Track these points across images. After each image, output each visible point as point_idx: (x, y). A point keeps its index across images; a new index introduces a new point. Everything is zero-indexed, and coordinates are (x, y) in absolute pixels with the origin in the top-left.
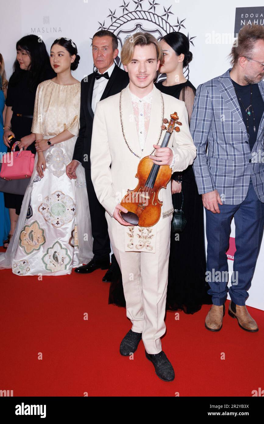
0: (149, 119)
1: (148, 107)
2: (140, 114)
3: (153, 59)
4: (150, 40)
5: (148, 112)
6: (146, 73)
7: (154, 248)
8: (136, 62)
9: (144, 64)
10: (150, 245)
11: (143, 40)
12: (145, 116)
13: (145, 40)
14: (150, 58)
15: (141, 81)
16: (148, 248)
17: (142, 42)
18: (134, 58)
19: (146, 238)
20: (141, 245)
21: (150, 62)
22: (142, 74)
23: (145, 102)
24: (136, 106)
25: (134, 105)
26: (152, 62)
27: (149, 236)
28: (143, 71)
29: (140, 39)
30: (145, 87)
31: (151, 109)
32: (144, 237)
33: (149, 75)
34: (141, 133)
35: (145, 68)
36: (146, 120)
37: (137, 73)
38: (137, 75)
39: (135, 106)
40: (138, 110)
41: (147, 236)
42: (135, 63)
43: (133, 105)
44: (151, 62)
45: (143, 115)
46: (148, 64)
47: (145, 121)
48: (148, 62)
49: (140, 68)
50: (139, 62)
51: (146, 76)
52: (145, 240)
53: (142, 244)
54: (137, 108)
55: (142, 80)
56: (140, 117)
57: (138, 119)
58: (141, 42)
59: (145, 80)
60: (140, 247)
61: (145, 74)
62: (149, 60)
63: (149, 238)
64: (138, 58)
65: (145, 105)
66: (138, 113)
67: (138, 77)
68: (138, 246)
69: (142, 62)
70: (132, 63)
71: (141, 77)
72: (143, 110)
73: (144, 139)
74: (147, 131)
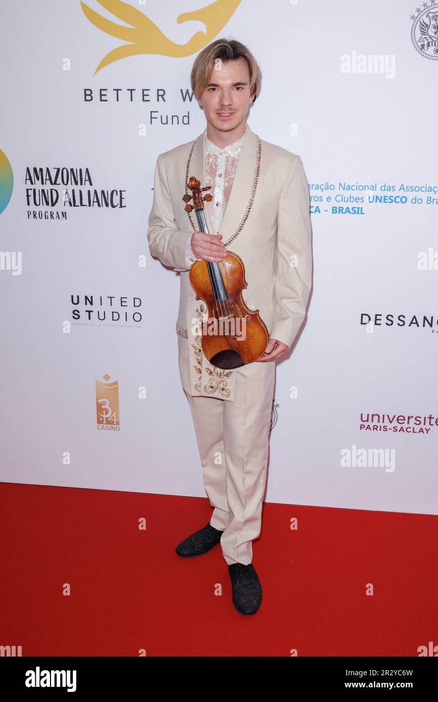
0: (232, 185)
1: (233, 164)
2: (217, 174)
3: (244, 84)
4: (240, 51)
5: (232, 173)
6: (232, 107)
7: (232, 394)
8: (215, 89)
9: (230, 93)
10: (227, 388)
11: (227, 51)
13: (229, 52)
14: (238, 82)
15: (224, 121)
16: (224, 392)
17: (226, 55)
18: (212, 81)
19: (220, 376)
20: (212, 387)
21: (238, 89)
25: (211, 160)
26: (242, 88)
27: (225, 374)
28: (226, 103)
29: (221, 50)
30: (230, 130)
31: (236, 167)
32: (217, 374)
33: (236, 110)
34: (217, 205)
35: (231, 99)
36: (227, 185)
37: (217, 107)
38: (218, 110)
39: (212, 161)
43: (208, 160)
44: (240, 88)
45: (223, 176)
46: (235, 92)
48: (235, 89)
49: (222, 99)
51: (231, 112)
52: (218, 379)
53: (214, 384)
55: (226, 118)
56: (217, 179)
58: (223, 56)
59: (230, 118)
60: (211, 389)
61: (231, 109)
62: (238, 86)
63: (225, 376)
64: (220, 82)
65: (227, 161)
66: (216, 172)
67: (218, 114)
68: (208, 387)
69: (226, 89)
70: (209, 90)
71: (224, 113)
72: (224, 169)
73: (222, 215)
74: (226, 203)
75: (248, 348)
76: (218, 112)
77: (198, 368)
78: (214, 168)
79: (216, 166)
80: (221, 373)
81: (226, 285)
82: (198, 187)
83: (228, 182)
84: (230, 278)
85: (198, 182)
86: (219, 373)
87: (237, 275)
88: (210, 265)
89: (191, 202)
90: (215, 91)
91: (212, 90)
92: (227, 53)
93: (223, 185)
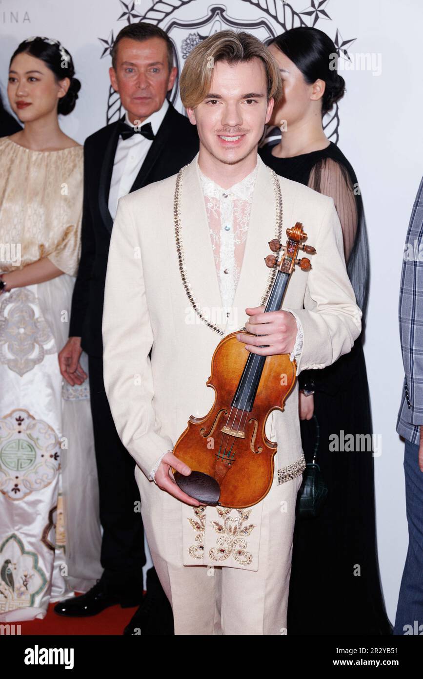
0: (245, 241)
1: (243, 210)
2: (223, 227)
3: (258, 96)
4: (253, 49)
5: (244, 223)
6: (242, 127)
7: (255, 559)
8: (216, 101)
9: (237, 108)
10: (246, 550)
11: (235, 48)
12: (235, 231)
13: (238, 50)
14: (250, 92)
15: (229, 148)
16: (242, 557)
17: (233, 53)
18: (213, 91)
19: (235, 532)
20: (222, 551)
21: (249, 102)
22: (231, 131)
23: (235, 198)
24: (215, 208)
25: (210, 205)
26: (256, 102)
27: (242, 528)
28: (232, 122)
29: (225, 47)
30: (237, 162)
31: (249, 214)
32: (230, 530)
33: (248, 131)
34: (225, 272)
35: (239, 115)
36: (238, 242)
37: (219, 126)
38: (219, 131)
39: (212, 208)
40: (219, 216)
41: (238, 527)
42: (214, 102)
43: (206, 205)
44: (253, 101)
45: (232, 229)
46: (245, 106)
47: (235, 243)
48: (246, 102)
49: (226, 115)
50: (225, 100)
51: (240, 133)
52: (232, 537)
53: (225, 547)
54: (216, 211)
55: (230, 145)
56: (223, 233)
57: (219, 237)
58: (229, 55)
59: (239, 143)
60: (221, 554)
61: (239, 130)
62: (249, 98)
63: (242, 531)
64: (223, 92)
65: (236, 206)
66: (220, 225)
67: (219, 136)
68: (215, 552)
69: (232, 102)
70: (207, 103)
71: (230, 136)
72: (231, 218)
73: (234, 287)
74: (239, 269)
76: (221, 133)
77: (195, 521)
78: (217, 217)
79: (219, 214)
80: (236, 528)
83: (240, 238)
86: (233, 529)
90: (215, 105)
91: (211, 103)
92: (234, 51)
93: (233, 243)
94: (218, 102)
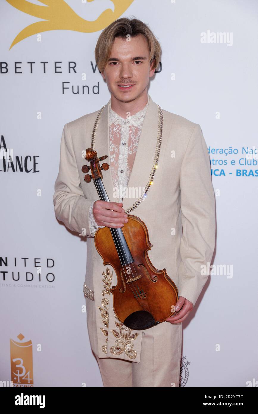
0: (136, 153)
1: (136, 133)
2: (121, 142)
3: (143, 58)
4: (138, 28)
5: (135, 141)
6: (131, 79)
7: (138, 356)
8: (116, 63)
9: (129, 67)
10: (133, 349)
11: (125, 28)
12: (129, 145)
13: (128, 29)
14: (137, 56)
15: (125, 92)
16: (130, 354)
17: (125, 32)
18: (113, 56)
19: (126, 338)
20: (118, 349)
21: (137, 63)
22: (126, 82)
23: (131, 125)
24: (118, 131)
25: (115, 129)
26: (141, 62)
27: (131, 335)
28: (125, 76)
29: (120, 28)
30: (131, 101)
31: (140, 136)
32: (123, 336)
33: (136, 82)
34: (121, 172)
35: (130, 71)
36: (131, 153)
37: (118, 79)
38: (118, 82)
39: (116, 131)
42: (115, 64)
43: (113, 129)
44: (140, 62)
45: (127, 144)
46: (134, 66)
47: (128, 153)
48: (135, 63)
49: (122, 71)
50: (121, 62)
51: (131, 84)
52: (124, 340)
53: (120, 346)
54: (118, 132)
55: (126, 90)
56: (121, 147)
57: (119, 150)
58: (122, 33)
59: (130, 89)
60: (118, 351)
62: (137, 60)
63: (131, 337)
64: (120, 57)
65: (131, 130)
66: (120, 141)
67: (119, 86)
68: (114, 349)
69: (125, 63)
70: (110, 64)
71: (125, 85)
72: (127, 138)
73: (127, 182)
74: (130, 170)
75: (160, 307)
76: (119, 84)
77: (105, 330)
78: (119, 137)
79: (120, 134)
80: (127, 335)
81: (130, 248)
82: (95, 157)
83: (132, 150)
84: (133, 240)
85: (94, 152)
86: (125, 335)
87: (140, 238)
88: (114, 231)
89: (90, 173)
90: (115, 65)
91: (113, 64)
92: (125, 30)
93: (127, 153)
94: (117, 64)
